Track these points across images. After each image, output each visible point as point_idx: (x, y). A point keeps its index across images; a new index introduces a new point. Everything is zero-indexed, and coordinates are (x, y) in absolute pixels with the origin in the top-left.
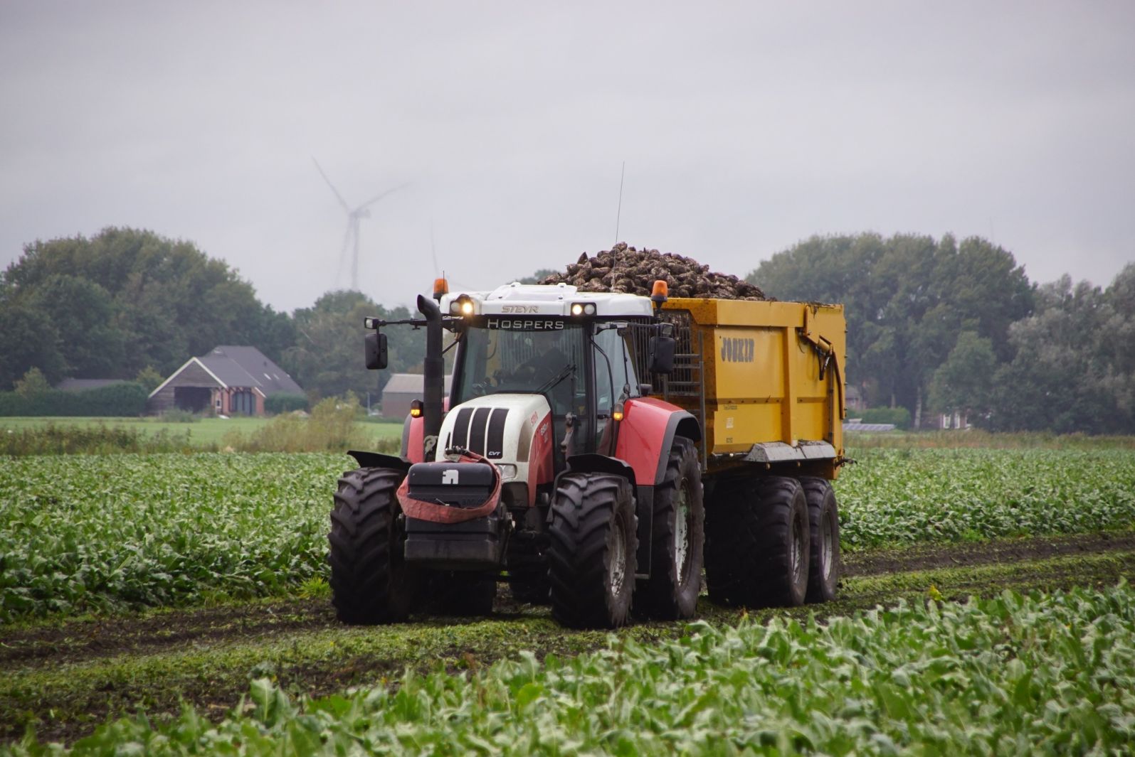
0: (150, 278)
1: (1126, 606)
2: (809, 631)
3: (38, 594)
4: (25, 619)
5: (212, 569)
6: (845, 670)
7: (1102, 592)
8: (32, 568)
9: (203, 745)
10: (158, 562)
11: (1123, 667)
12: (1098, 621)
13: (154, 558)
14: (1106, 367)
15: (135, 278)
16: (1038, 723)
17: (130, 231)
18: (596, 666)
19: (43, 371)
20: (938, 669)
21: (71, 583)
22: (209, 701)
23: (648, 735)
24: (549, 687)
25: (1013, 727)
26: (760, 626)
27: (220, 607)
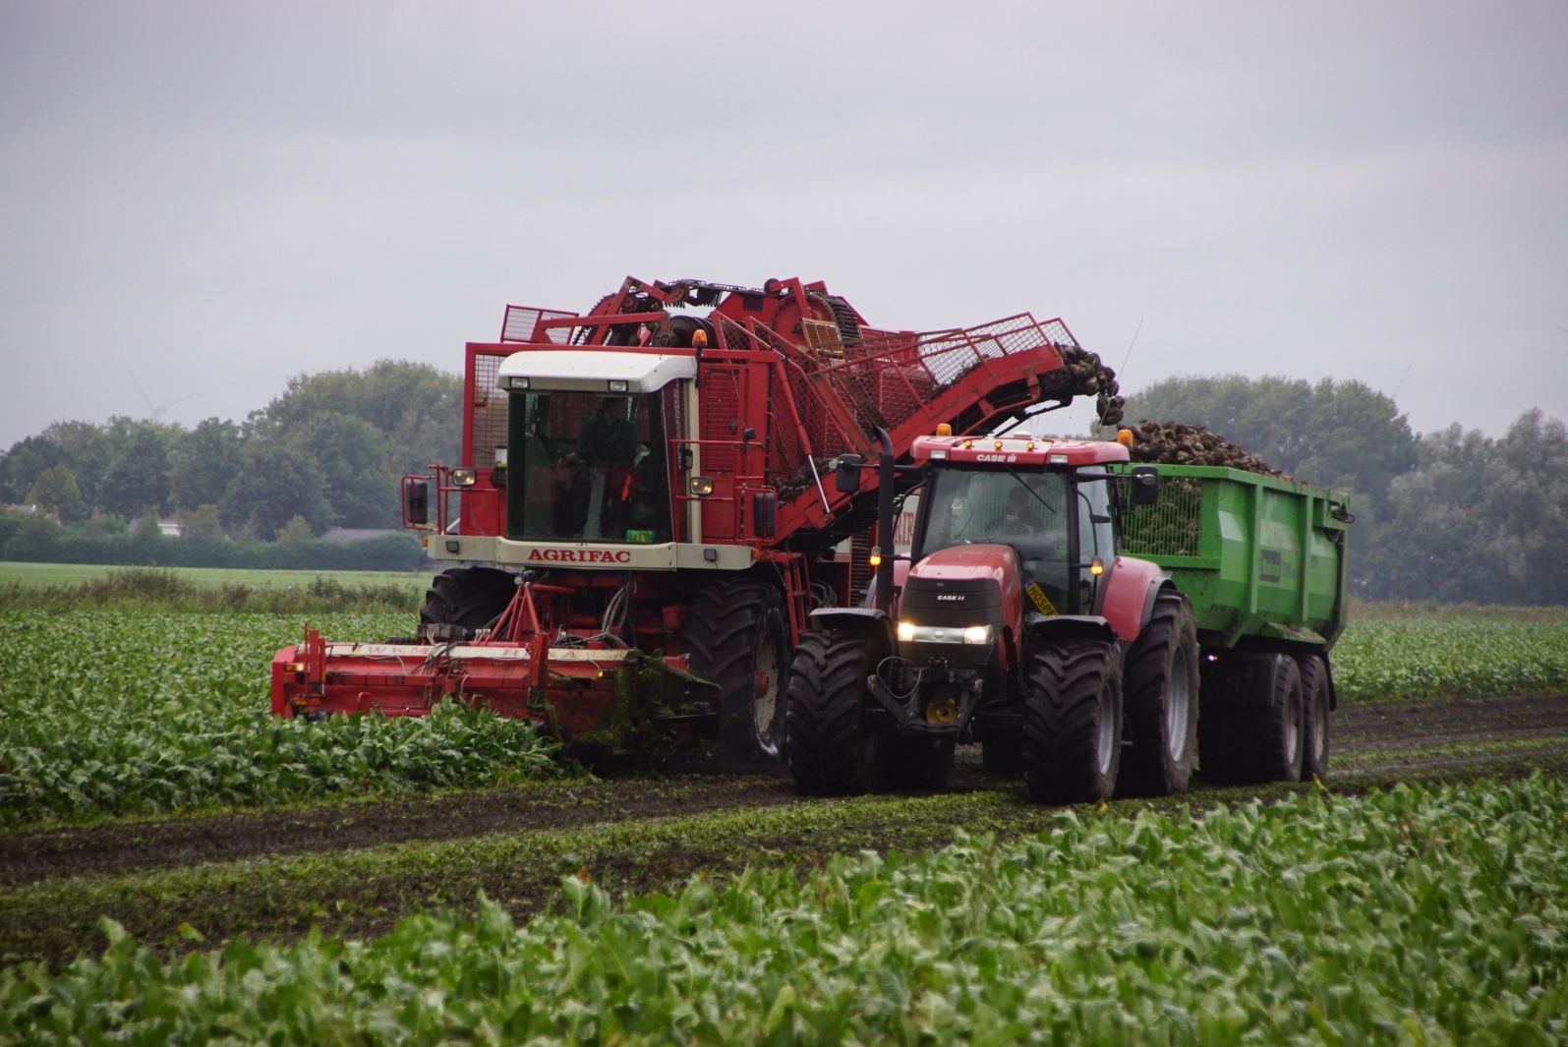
0: (427, 417)
1: (1537, 802)
2: (1182, 827)
3: (317, 771)
4: (301, 799)
5: (506, 746)
6: (1226, 872)
7: (1508, 786)
8: (309, 741)
9: (514, 945)
10: (447, 737)
11: (1536, 873)
12: (1505, 818)
13: (443, 733)
14: (1498, 528)
15: (410, 417)
16: (1448, 935)
17: (406, 365)
18: (946, 864)
19: (308, 519)
20: (1331, 872)
21: (352, 759)
22: (510, 895)
23: (1011, 945)
24: (893, 887)
25: (1421, 940)
26: (1128, 821)
27: (515, 789)
